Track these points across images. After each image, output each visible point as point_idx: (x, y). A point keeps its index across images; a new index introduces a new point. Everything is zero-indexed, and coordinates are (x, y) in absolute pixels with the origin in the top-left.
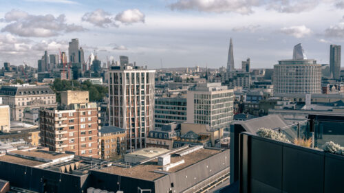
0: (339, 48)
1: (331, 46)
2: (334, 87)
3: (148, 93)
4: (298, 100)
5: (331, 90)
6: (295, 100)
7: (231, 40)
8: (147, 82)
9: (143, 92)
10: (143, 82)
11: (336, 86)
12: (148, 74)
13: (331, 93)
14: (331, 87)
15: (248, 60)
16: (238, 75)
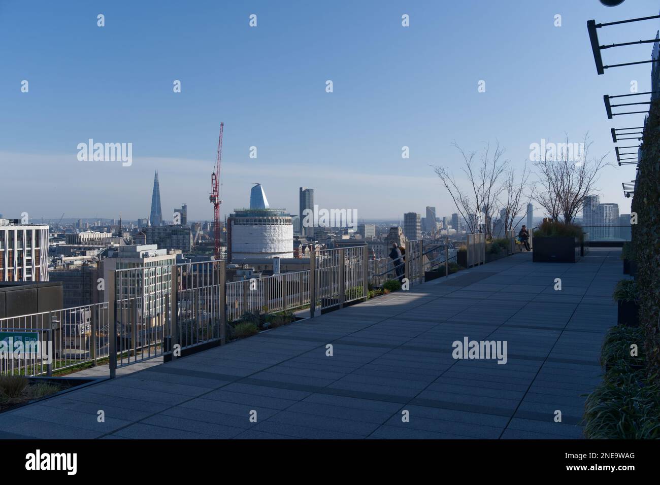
0: (310, 191)
1: (301, 189)
2: (307, 249)
3: (38, 262)
4: (263, 269)
5: (303, 252)
6: (259, 268)
7: (156, 175)
8: (37, 245)
9: (29, 262)
10: (30, 245)
11: (309, 247)
12: (38, 232)
13: (303, 257)
14: (304, 248)
15: (184, 207)
16: (173, 231)
